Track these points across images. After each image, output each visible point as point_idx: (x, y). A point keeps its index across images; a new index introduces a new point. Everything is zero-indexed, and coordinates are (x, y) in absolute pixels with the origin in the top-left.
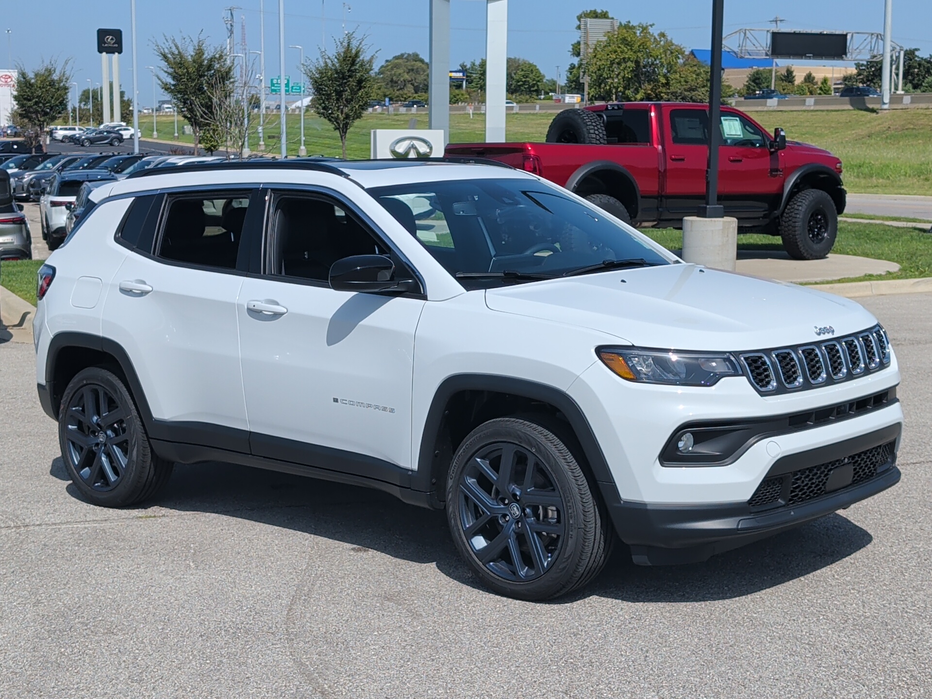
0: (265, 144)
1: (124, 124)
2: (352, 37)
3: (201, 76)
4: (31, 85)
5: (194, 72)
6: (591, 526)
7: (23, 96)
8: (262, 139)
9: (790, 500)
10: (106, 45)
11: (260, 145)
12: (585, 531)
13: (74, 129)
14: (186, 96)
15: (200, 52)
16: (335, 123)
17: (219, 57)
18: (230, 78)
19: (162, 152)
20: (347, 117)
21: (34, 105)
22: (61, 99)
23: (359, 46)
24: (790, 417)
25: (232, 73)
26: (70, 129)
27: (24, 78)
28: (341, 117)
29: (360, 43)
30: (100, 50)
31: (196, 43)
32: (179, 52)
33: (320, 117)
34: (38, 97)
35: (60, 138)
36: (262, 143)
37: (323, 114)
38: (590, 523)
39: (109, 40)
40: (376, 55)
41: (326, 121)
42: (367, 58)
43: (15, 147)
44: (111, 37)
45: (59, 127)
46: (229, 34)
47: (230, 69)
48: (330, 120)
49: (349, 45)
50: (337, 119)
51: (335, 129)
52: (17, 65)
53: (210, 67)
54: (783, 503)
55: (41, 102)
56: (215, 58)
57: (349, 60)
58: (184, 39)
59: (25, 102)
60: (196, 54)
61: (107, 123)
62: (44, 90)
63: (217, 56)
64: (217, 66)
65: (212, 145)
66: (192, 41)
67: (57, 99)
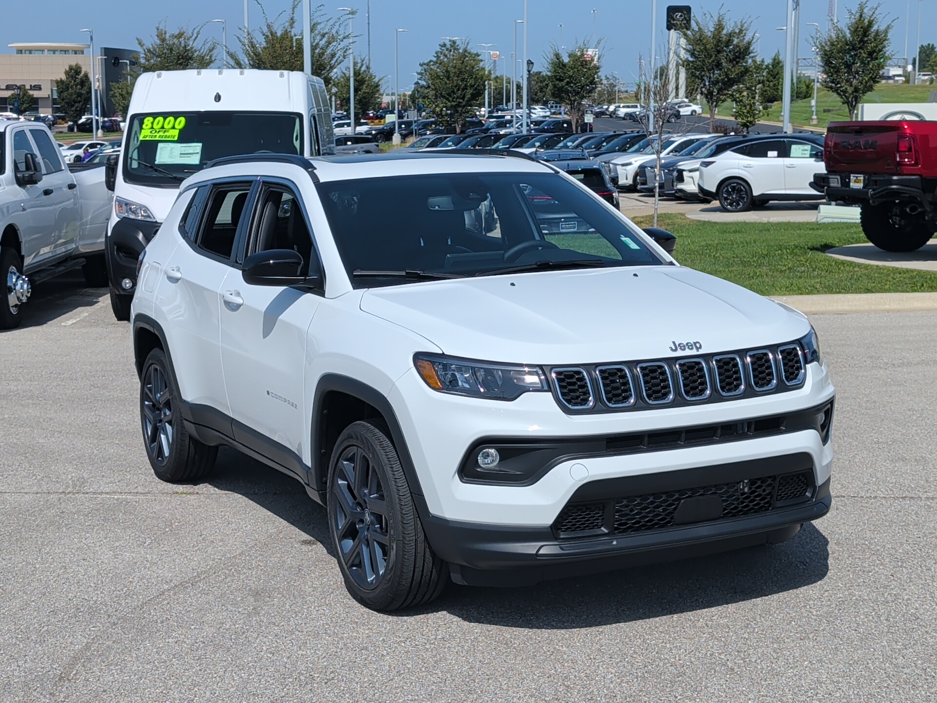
0: (818, 118)
1: (686, 100)
2: (865, 6)
3: (719, 52)
4: (564, 65)
5: (712, 48)
6: (411, 539)
7: (555, 77)
8: (814, 113)
9: (616, 529)
10: (675, 22)
11: (812, 119)
12: (404, 543)
13: (636, 107)
14: (703, 73)
15: (720, 27)
16: (844, 97)
17: (739, 32)
18: (750, 53)
19: (669, 130)
20: (856, 90)
21: (565, 85)
22: (591, 78)
23: (872, 15)
24: (607, 439)
25: (751, 48)
26: (632, 107)
27: (558, 59)
28: (850, 90)
29: (874, 13)
30: (669, 28)
31: (716, 19)
32: (700, 29)
33: (828, 91)
34: (570, 77)
35: (622, 115)
36: (814, 117)
37: (831, 88)
38: (409, 535)
39: (678, 17)
40: (892, 24)
41: (835, 95)
42: (882, 28)
43: (565, 125)
44: (680, 14)
45: (622, 105)
46: (795, 6)
47: (749, 43)
48: (838, 94)
49: (861, 16)
50: (845, 92)
51: (843, 103)
52: (553, 46)
53: (729, 42)
54: (606, 531)
55: (572, 82)
56: (735, 33)
57: (860, 31)
58: (705, 14)
59: (557, 82)
60: (716, 29)
61: (671, 99)
62: (576, 70)
63: (737, 31)
64: (736, 41)
65: (748, 121)
66: (712, 17)
67: (587, 78)
